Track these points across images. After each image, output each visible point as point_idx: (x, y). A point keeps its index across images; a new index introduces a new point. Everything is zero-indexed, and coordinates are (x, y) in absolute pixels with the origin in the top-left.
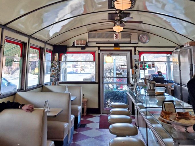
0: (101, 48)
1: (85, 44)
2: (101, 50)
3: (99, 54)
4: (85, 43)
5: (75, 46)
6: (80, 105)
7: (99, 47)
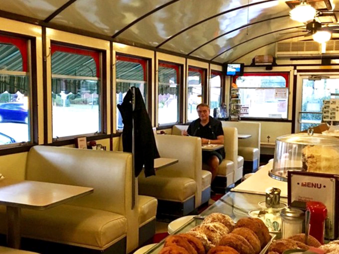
0: (298, 68)
1: (272, 61)
2: (299, 71)
3: (295, 77)
4: (272, 59)
5: (256, 64)
6: (257, 147)
7: (295, 66)
